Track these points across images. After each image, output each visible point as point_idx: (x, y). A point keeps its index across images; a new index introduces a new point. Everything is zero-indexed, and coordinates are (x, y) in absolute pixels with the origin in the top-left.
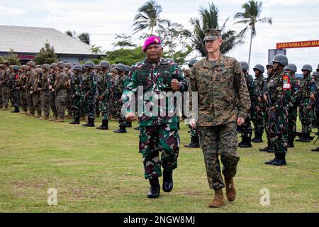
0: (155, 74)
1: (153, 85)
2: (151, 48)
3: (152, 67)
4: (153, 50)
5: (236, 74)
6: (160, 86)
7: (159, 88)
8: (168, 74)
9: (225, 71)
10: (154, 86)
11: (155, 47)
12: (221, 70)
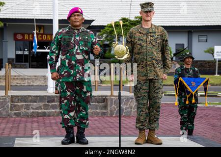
0: (78, 38)
1: (75, 46)
2: (75, 15)
3: (75, 33)
4: (76, 17)
5: (164, 40)
6: (81, 48)
7: (80, 49)
8: (88, 39)
9: (156, 37)
10: (76, 48)
11: (78, 15)
12: (153, 36)
